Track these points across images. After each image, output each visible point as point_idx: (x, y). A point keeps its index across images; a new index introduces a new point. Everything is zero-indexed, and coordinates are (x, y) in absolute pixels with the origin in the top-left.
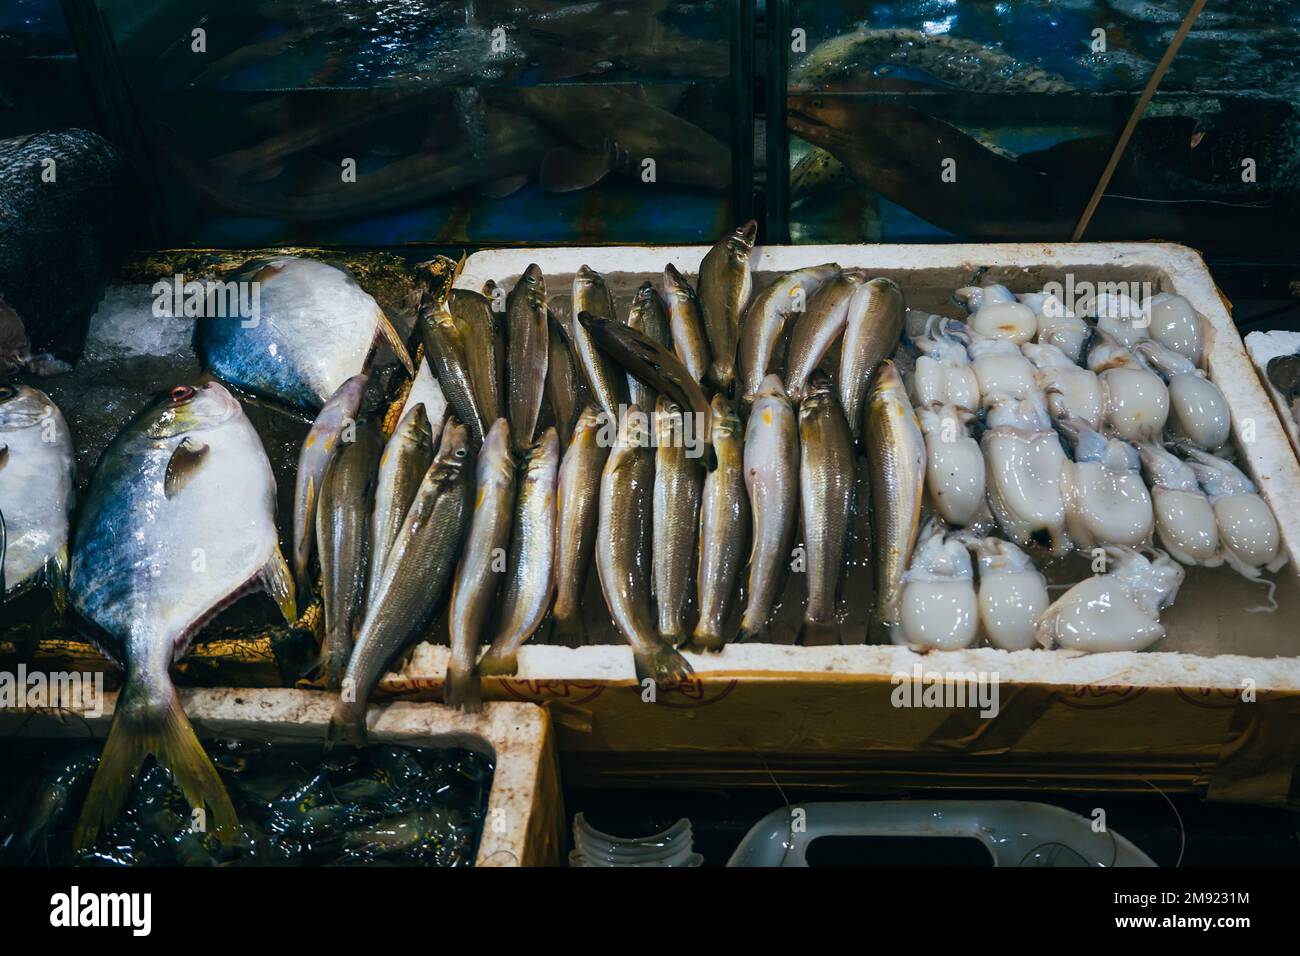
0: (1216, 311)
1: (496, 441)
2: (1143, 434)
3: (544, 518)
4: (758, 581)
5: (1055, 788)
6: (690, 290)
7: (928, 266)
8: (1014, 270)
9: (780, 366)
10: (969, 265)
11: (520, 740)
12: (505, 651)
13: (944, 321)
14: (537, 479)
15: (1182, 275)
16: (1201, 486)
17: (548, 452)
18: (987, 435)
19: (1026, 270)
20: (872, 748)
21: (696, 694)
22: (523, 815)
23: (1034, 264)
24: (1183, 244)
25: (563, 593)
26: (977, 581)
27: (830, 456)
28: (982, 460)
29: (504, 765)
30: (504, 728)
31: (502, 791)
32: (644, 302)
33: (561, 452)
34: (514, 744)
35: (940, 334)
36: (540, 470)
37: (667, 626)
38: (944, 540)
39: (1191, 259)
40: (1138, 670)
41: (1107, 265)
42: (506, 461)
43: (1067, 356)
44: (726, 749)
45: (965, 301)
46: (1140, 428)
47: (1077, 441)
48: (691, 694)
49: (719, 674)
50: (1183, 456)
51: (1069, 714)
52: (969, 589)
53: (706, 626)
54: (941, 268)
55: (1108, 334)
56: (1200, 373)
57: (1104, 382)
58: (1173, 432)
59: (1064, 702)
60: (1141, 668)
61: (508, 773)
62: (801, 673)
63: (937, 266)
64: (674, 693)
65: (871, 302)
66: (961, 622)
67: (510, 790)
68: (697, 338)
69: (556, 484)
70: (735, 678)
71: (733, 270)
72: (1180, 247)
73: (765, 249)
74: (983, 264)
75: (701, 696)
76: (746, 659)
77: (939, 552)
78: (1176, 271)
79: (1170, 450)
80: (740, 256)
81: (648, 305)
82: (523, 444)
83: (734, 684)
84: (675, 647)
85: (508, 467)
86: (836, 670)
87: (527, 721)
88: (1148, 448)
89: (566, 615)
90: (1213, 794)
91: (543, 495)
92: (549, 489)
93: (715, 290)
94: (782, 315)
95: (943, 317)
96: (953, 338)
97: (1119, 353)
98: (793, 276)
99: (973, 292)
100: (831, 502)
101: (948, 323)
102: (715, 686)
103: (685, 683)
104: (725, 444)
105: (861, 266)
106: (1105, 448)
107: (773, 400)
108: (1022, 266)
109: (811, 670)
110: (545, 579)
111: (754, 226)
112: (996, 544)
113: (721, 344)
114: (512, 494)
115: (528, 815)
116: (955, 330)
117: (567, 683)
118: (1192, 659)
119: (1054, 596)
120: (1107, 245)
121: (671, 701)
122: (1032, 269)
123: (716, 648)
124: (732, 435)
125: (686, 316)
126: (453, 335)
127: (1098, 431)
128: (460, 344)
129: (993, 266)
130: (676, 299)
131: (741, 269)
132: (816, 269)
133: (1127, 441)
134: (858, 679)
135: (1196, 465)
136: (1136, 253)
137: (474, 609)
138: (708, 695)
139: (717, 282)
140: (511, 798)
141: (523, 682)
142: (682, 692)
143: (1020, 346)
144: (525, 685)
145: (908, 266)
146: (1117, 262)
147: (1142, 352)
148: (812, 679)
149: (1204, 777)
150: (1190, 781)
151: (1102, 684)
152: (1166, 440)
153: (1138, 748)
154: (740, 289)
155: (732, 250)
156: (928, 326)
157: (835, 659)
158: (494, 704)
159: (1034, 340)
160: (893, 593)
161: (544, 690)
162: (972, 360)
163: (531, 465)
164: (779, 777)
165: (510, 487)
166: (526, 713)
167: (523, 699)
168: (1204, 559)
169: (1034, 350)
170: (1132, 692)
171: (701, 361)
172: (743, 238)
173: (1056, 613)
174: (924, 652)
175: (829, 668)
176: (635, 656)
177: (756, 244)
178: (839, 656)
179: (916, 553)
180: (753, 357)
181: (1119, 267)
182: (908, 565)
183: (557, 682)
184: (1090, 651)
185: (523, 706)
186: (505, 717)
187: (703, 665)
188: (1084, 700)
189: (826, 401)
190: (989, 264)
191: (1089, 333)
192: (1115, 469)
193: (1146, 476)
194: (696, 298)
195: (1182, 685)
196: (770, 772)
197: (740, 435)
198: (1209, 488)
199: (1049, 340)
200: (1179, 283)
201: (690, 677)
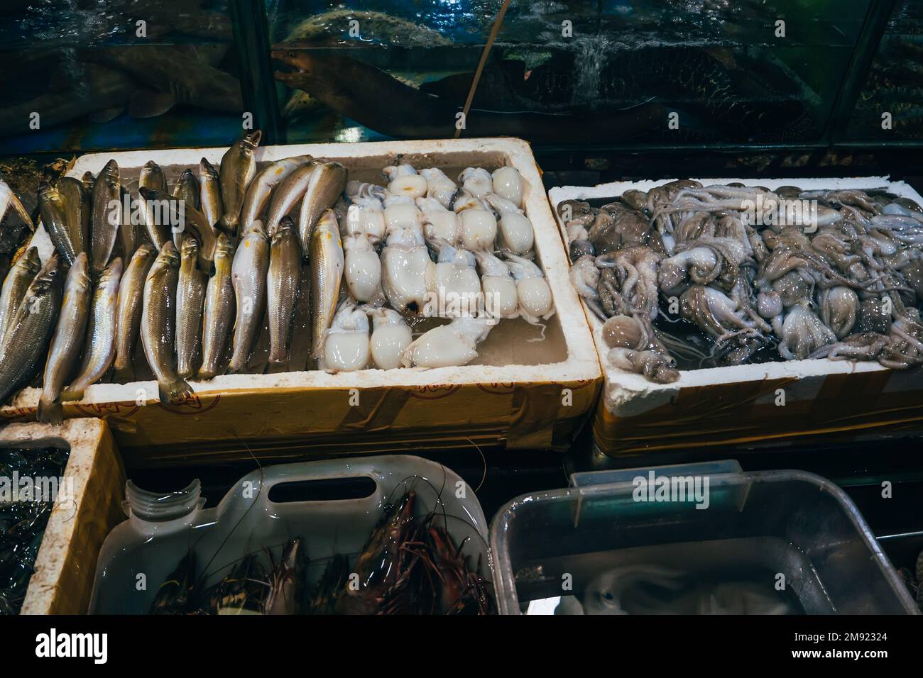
0: (533, 175)
1: (78, 266)
2: (479, 246)
3: (109, 310)
4: (239, 339)
5: (421, 448)
6: (215, 173)
7: (367, 155)
8: (418, 156)
9: (265, 215)
10: (391, 153)
11: (86, 439)
12: (77, 388)
13: (371, 187)
14: (105, 288)
15: (517, 156)
16: (511, 274)
17: (112, 272)
18: (385, 250)
19: (426, 156)
20: (310, 431)
21: (197, 405)
22: (84, 479)
23: (430, 152)
24: (520, 138)
25: (121, 353)
26: (371, 331)
27: (284, 264)
28: (379, 263)
29: (75, 453)
30: (77, 433)
31: (73, 467)
32: (184, 180)
33: (122, 271)
34: (82, 441)
35: (368, 194)
36: (107, 282)
37: (183, 368)
38: (354, 310)
39: (523, 147)
40: (458, 376)
41: (474, 151)
42: (83, 277)
43: (443, 204)
44: (223, 438)
45: (388, 175)
46: (478, 242)
47: (439, 251)
48: (195, 405)
49: (210, 392)
50: (503, 258)
51: (419, 403)
52: (365, 337)
53: (206, 367)
54: (375, 156)
55: (468, 191)
56: (519, 211)
57: (459, 218)
58: (499, 245)
59: (416, 396)
60: (460, 374)
61: (77, 458)
62: (259, 389)
63: (372, 155)
64: (184, 406)
65: (322, 175)
66: (360, 355)
67: (77, 466)
68: (216, 201)
69: (117, 290)
70: (219, 394)
71: (243, 160)
72: (518, 139)
73: (268, 148)
74: (400, 152)
75: (200, 405)
76: (227, 383)
77: (350, 317)
78: (514, 154)
79: (497, 255)
80: (248, 152)
81: (185, 182)
82: (98, 268)
83: (218, 398)
84: (185, 379)
85: (85, 280)
86: (280, 386)
87: (92, 427)
88: (482, 254)
89: (122, 367)
90: (510, 445)
91: (108, 297)
92: (112, 293)
93: (231, 172)
94: (270, 186)
95: (371, 184)
96: (375, 196)
97: (471, 201)
98: (279, 163)
99: (392, 169)
100: (283, 292)
101: (374, 188)
102: (208, 399)
103: (189, 399)
104: (221, 261)
105: (326, 157)
106: (454, 255)
107: (254, 234)
108: (423, 153)
109: (266, 387)
110: (109, 347)
111: (259, 134)
112: (383, 311)
113: (231, 204)
114: (88, 297)
115: (87, 479)
116: (378, 191)
117: (116, 404)
118: (490, 368)
119: (414, 338)
120: (475, 139)
121: (183, 411)
122: (429, 155)
123: (209, 378)
124: (227, 255)
125: (210, 188)
126: (58, 205)
127: (453, 246)
128: (62, 210)
129: (405, 154)
130: (205, 178)
131: (248, 160)
132: (296, 158)
133: (470, 251)
134: (292, 390)
135: (510, 263)
136: (491, 144)
137: (61, 365)
138: (204, 406)
139: (232, 167)
140: (78, 471)
141: (89, 405)
142: (189, 405)
143: (415, 199)
144: (91, 408)
145: (354, 156)
146: (479, 149)
147: (487, 200)
148: (265, 392)
149: (504, 435)
150: (496, 438)
151: (436, 384)
152: (495, 250)
153: (463, 421)
154: (247, 172)
155: (243, 148)
156: (360, 190)
157: (281, 380)
158: (72, 420)
159: (425, 196)
160: (321, 341)
161: (103, 409)
162: (385, 208)
163: (101, 280)
164: (256, 454)
165: (86, 293)
166: (92, 423)
167: (92, 416)
168: (508, 314)
169: (422, 201)
170: (452, 389)
171: (217, 214)
172: (250, 141)
173: (414, 347)
174: (334, 373)
175: (276, 385)
176: (159, 386)
177: (259, 145)
178: (283, 379)
179: (335, 318)
180: (248, 211)
181: (481, 152)
182: (330, 326)
183: (111, 404)
184: (433, 368)
185: (90, 419)
186: (78, 427)
187: (200, 389)
188: (425, 395)
189: (287, 234)
190: (403, 153)
191: (456, 190)
192: (458, 266)
193: (479, 270)
194: (219, 177)
195: (481, 382)
196: (250, 450)
197: (230, 256)
198: (516, 276)
199: (433, 196)
200: (515, 161)
201: (192, 395)
